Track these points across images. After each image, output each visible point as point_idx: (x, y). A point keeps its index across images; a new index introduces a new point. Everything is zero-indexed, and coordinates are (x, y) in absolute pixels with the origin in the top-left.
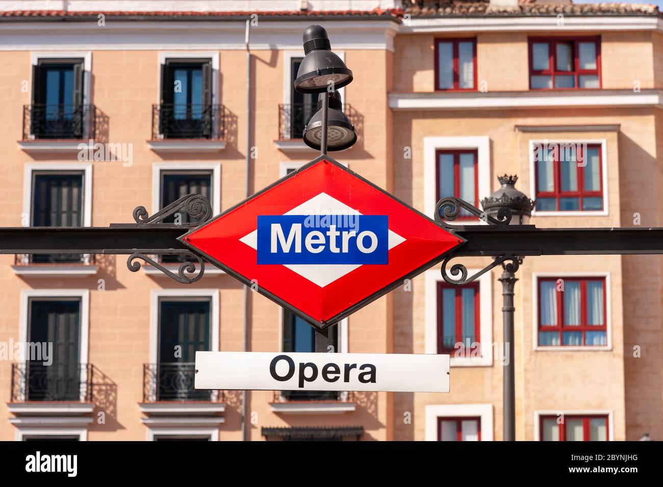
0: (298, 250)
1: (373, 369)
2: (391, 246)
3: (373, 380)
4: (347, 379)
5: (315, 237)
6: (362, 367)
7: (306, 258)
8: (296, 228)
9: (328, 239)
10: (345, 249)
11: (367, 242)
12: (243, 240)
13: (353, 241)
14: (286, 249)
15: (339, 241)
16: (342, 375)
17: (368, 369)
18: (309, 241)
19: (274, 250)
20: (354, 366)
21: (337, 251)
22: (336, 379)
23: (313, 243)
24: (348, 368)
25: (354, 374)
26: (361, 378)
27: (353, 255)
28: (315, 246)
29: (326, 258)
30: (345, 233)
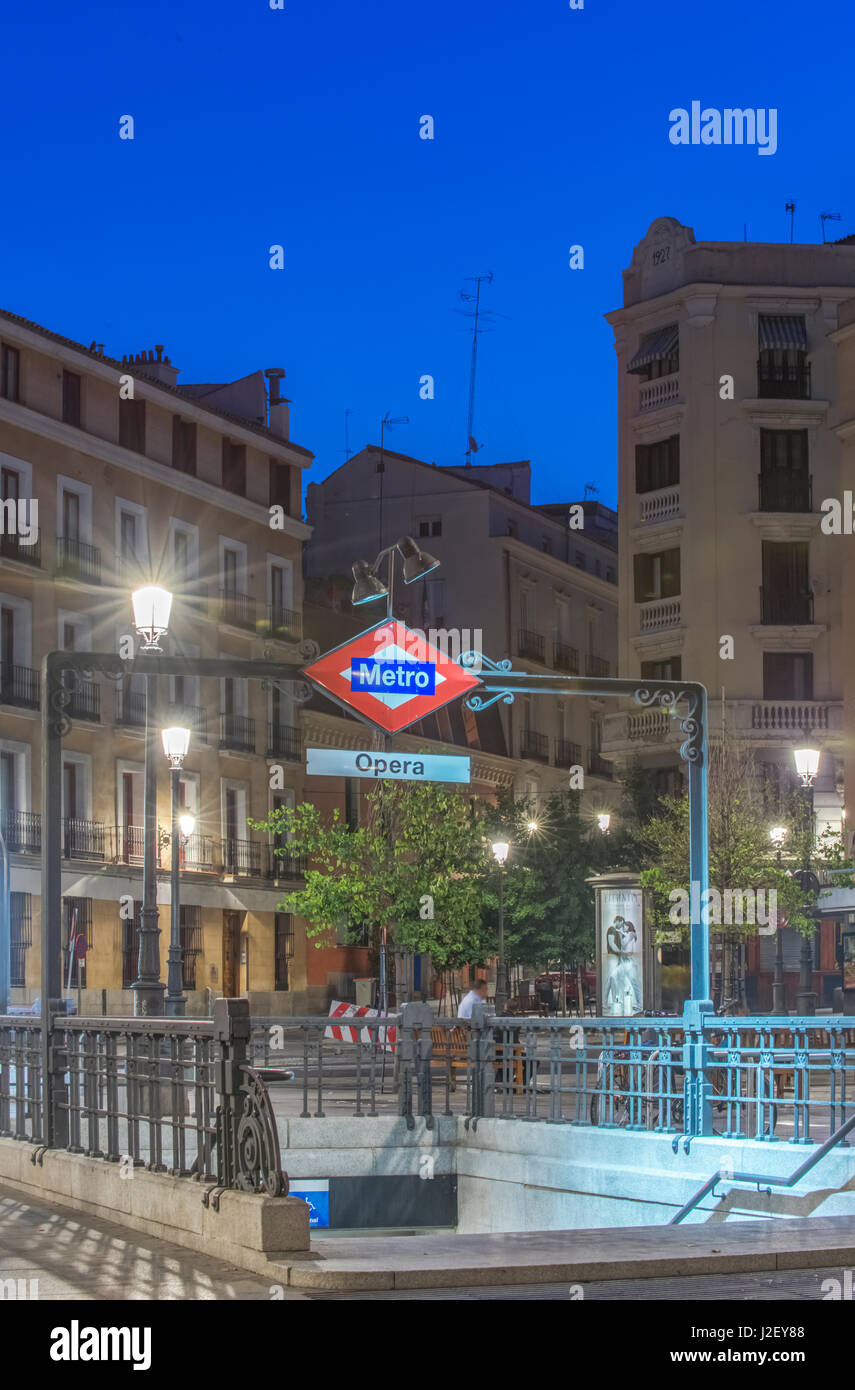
0: (378, 683)
1: (422, 764)
2: (437, 683)
3: (422, 773)
4: (405, 772)
5: (389, 675)
6: (415, 764)
7: (383, 689)
8: (377, 668)
9: (397, 676)
10: (408, 684)
11: (422, 679)
12: (342, 674)
13: (413, 678)
14: (370, 683)
15: (404, 677)
16: (402, 769)
17: (419, 765)
18: (385, 677)
19: (362, 682)
20: (410, 763)
21: (403, 684)
22: (399, 771)
23: (387, 679)
24: (406, 764)
25: (410, 768)
26: (414, 771)
27: (413, 689)
28: (389, 681)
29: (396, 689)
30: (408, 673)
